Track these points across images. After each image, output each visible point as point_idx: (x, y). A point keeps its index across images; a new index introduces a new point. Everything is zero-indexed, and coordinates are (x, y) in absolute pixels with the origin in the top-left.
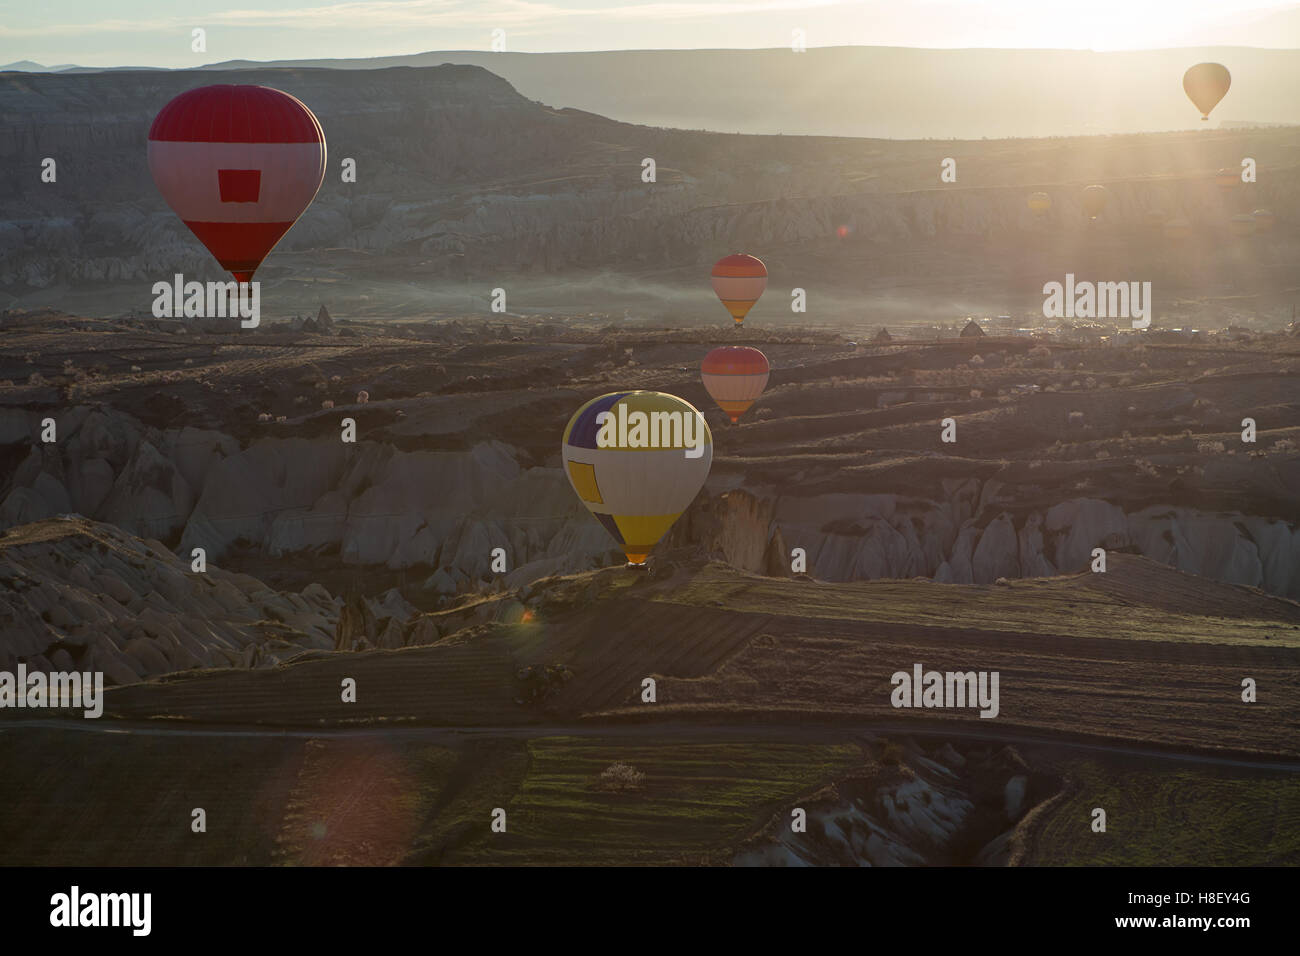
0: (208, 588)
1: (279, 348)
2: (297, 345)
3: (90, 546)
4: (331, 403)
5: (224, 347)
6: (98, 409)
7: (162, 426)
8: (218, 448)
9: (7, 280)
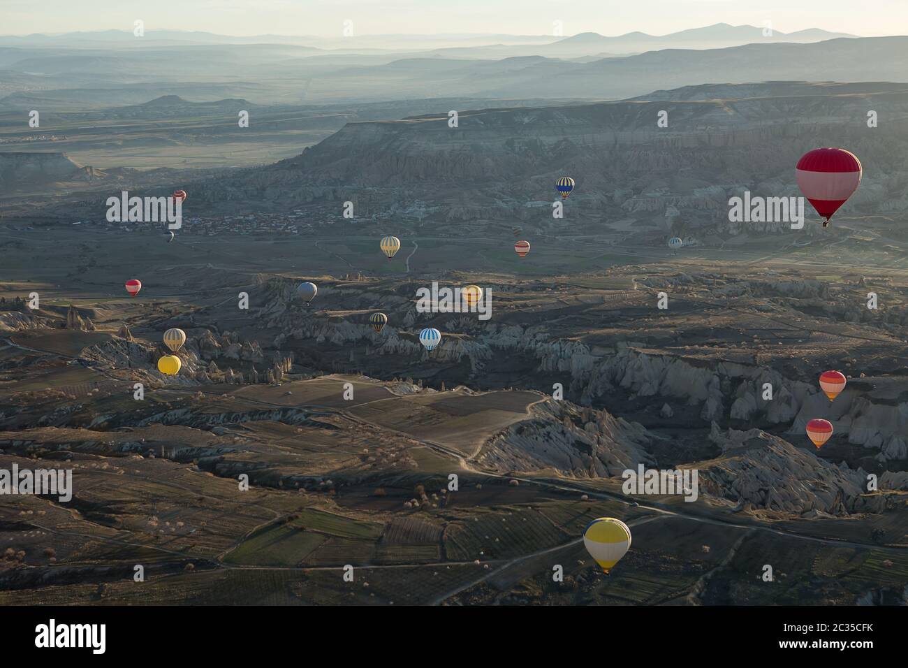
2: (843, 335)
5: (814, 333)
6: (767, 369)
7: (789, 378)
8: (808, 390)
9: (720, 230)
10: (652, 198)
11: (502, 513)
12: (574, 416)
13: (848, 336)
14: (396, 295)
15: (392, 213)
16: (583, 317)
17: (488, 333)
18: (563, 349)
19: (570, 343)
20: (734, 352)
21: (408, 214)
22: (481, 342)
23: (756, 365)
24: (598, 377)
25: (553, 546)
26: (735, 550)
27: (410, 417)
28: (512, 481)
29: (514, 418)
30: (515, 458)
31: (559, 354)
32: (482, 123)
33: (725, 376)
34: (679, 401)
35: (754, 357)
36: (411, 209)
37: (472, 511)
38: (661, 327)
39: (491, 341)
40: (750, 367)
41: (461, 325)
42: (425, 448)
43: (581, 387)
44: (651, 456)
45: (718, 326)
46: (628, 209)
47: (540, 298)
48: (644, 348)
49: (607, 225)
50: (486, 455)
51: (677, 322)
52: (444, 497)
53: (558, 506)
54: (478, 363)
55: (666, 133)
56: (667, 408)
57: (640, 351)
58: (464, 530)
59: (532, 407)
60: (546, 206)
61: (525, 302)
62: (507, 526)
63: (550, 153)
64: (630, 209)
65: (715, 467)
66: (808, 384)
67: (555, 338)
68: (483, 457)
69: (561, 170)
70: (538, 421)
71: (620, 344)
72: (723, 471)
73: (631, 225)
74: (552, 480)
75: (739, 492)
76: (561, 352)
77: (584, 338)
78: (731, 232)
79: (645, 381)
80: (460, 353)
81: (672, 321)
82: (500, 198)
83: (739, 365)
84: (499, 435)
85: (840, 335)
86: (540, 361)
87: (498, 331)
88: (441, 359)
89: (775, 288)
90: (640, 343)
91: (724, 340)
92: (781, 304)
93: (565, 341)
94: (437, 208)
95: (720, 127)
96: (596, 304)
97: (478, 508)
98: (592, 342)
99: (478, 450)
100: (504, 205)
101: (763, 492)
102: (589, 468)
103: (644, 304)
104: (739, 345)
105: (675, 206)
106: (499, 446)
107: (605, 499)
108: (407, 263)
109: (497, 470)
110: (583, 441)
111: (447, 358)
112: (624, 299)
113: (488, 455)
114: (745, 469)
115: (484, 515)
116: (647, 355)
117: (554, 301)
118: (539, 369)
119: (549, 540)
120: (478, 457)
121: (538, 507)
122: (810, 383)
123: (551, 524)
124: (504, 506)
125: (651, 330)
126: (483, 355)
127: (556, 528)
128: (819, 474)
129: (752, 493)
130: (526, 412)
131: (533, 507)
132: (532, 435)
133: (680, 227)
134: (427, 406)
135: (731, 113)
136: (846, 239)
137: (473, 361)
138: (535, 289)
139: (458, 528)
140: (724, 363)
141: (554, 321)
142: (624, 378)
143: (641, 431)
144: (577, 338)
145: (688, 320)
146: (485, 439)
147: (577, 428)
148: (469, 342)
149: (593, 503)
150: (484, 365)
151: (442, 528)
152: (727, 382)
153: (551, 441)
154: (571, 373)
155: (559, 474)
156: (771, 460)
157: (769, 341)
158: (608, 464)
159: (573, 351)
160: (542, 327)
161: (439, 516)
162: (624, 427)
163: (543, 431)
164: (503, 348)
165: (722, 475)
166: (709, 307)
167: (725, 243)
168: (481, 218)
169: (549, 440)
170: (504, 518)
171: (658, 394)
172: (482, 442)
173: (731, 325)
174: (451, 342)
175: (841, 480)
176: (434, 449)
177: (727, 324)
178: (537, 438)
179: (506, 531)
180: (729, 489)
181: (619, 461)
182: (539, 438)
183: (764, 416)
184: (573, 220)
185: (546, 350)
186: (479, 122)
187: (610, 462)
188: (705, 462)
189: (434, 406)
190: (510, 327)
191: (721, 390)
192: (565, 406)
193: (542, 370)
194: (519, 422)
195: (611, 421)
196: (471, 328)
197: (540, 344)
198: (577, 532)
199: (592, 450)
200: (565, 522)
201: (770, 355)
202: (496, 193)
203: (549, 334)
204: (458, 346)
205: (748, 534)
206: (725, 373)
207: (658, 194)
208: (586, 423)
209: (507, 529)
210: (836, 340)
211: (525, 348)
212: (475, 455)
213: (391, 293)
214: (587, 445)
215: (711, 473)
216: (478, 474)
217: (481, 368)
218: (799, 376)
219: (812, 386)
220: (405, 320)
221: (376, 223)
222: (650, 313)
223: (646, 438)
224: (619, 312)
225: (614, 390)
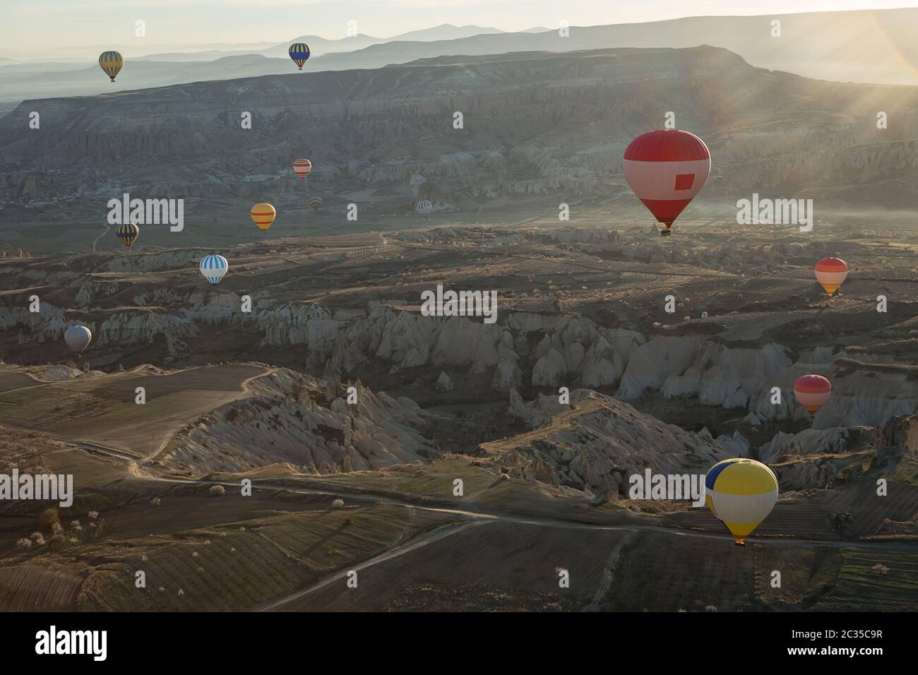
0: (660, 434)
1: (652, 275)
2: (662, 274)
3: (610, 414)
4: (688, 317)
5: (624, 274)
6: (576, 317)
7: (607, 326)
8: (635, 340)
9: (476, 194)
10: (392, 166)
11: (193, 543)
12: (314, 393)
13: (669, 274)
14: (67, 270)
15: (78, 195)
16: (321, 277)
17: (193, 305)
18: (295, 316)
19: (304, 307)
20: (526, 301)
21: (100, 195)
22: (183, 315)
23: (560, 313)
24: (345, 346)
25: (285, 595)
26: (612, 570)
27: (57, 409)
28: (213, 487)
29: (223, 398)
30: (223, 455)
31: (289, 322)
32: (189, 95)
33: (519, 331)
34: (460, 370)
35: (555, 304)
36: (102, 190)
37: (140, 545)
38: (425, 280)
39: (197, 315)
40: (551, 316)
41: (155, 299)
42: (75, 451)
43: (323, 361)
44: (430, 442)
45: (500, 275)
46: (365, 180)
47: (263, 260)
48: (404, 305)
49: (342, 196)
50: (174, 453)
51: (445, 273)
52: (92, 524)
53: (293, 521)
54: (178, 343)
55: (403, 100)
56: (444, 379)
57: (400, 309)
58: (122, 581)
59: (251, 383)
60: (268, 179)
61: (240, 266)
62: (201, 565)
63: (271, 126)
64: (368, 180)
65: (541, 441)
66: (634, 332)
67: (282, 303)
68: (169, 456)
69: (285, 143)
70: (259, 399)
71: (371, 304)
72: (553, 447)
73: (372, 195)
74: (282, 480)
75: (582, 477)
76: (292, 319)
77: (322, 300)
78: (488, 195)
79: (410, 347)
80: (151, 331)
81: (439, 274)
82: (213, 174)
83: (536, 315)
84: (197, 424)
85: (658, 273)
86: (263, 334)
87: (206, 302)
88: (125, 342)
89: (556, 239)
90: (399, 301)
91: (509, 289)
92: (571, 250)
93: (297, 305)
94: (136, 186)
95: (463, 91)
96: (336, 262)
97: (152, 539)
98: (333, 305)
99: (162, 447)
100: (218, 181)
101: (617, 474)
102: (341, 463)
103: (399, 258)
104: (530, 293)
105: (421, 173)
106: (197, 438)
107: (372, 503)
108: (94, 244)
109: (190, 474)
110: (329, 425)
111: (133, 340)
112: (372, 254)
113: (178, 452)
114: (584, 443)
115: (160, 548)
116: (410, 312)
117: (281, 262)
118: (263, 344)
119: (278, 583)
120: (160, 456)
121: (257, 526)
122: (636, 329)
123: (282, 552)
124: (198, 531)
125: (412, 284)
126: (184, 331)
127: (290, 559)
128: (685, 444)
129: (602, 476)
130: (241, 389)
131: (248, 527)
132: (251, 420)
133: (428, 191)
134: (87, 392)
135: (473, 75)
136: (620, 196)
137: (170, 340)
138: (255, 252)
139: (109, 578)
140: (515, 314)
141: (281, 285)
142: (381, 345)
143: (412, 409)
144: (313, 300)
145: (459, 270)
146: (175, 430)
147: (320, 408)
148: (165, 317)
149: (355, 511)
150: (186, 345)
151: (78, 580)
152: (522, 339)
153: (282, 428)
154: (307, 346)
155: (294, 472)
156: (615, 428)
157: (569, 286)
158: (371, 456)
159: (309, 317)
160: (265, 292)
161: (79, 559)
162: (388, 405)
163: (267, 414)
164: (213, 322)
165: (553, 452)
166: (483, 255)
167: (482, 206)
168: (191, 196)
169: (277, 426)
170: (197, 551)
171: (429, 364)
172: (170, 434)
173: (517, 272)
174: (139, 317)
175: (717, 449)
176: (89, 451)
177: (510, 271)
178: (258, 426)
179: (199, 575)
180: (567, 473)
181: (385, 450)
182: (263, 425)
183: (578, 379)
184: (302, 193)
185: (272, 319)
186: (185, 94)
187: (372, 453)
188: (523, 435)
189: (100, 392)
190: (222, 295)
191: (515, 348)
192: (301, 380)
193: (267, 345)
194: (230, 403)
195: (369, 397)
196: (168, 301)
197: (263, 312)
198: (329, 564)
199: (344, 436)
200: (305, 548)
201: (575, 300)
202: (207, 168)
203: (275, 300)
204: (148, 321)
205: (627, 539)
206: (518, 327)
207: (398, 162)
208: (332, 400)
209: (201, 569)
210: (655, 279)
211: (243, 320)
212: (156, 454)
213: (60, 268)
214: (335, 430)
215: (536, 451)
216: (156, 482)
217: (182, 349)
218: (620, 322)
219: (638, 334)
220: (78, 297)
221: (59, 208)
222: (408, 267)
223: (421, 419)
224: (367, 269)
225: (368, 362)
